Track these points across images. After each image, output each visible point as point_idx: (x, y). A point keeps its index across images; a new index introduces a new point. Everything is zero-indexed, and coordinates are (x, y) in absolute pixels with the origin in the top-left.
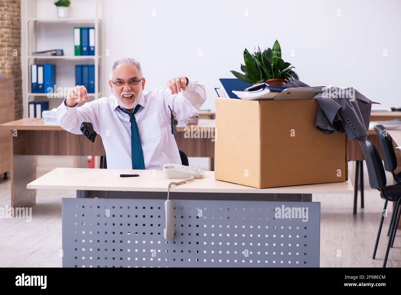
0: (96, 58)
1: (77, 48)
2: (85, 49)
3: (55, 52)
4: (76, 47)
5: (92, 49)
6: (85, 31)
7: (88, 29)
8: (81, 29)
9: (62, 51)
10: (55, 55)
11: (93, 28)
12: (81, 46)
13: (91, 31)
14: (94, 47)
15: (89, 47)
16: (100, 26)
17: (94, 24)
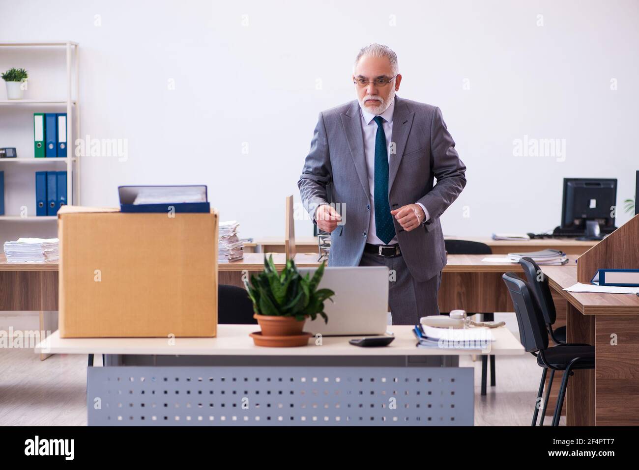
0: (68, 160)
1: (39, 145)
2: (51, 147)
3: (3, 152)
4: (37, 143)
5: (63, 146)
6: (51, 118)
7: (56, 116)
8: (45, 116)
9: (14, 150)
10: (4, 155)
11: (65, 115)
12: (45, 142)
13: (61, 119)
14: (66, 144)
15: (57, 144)
16: (74, 110)
17: (65, 108)
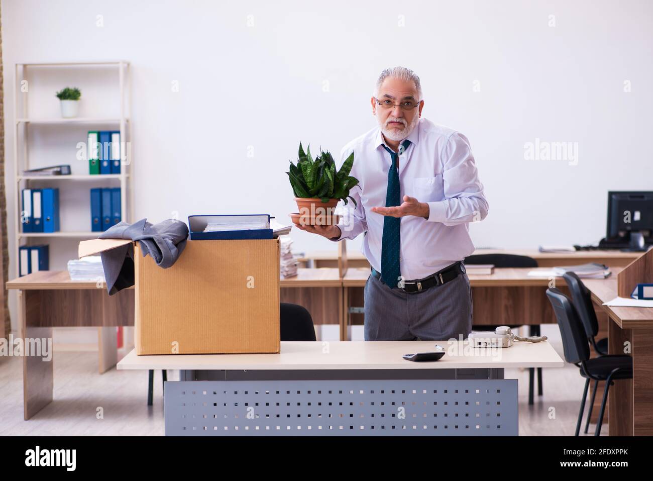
0: (122, 177)
1: (94, 163)
2: (105, 165)
3: (58, 169)
4: (91, 162)
5: (116, 164)
6: (105, 135)
7: (110, 134)
8: (99, 134)
9: (69, 167)
10: (59, 173)
11: (118, 132)
12: (100, 160)
13: (115, 137)
14: (119, 161)
15: (111, 162)
16: (127, 127)
17: (119, 126)
